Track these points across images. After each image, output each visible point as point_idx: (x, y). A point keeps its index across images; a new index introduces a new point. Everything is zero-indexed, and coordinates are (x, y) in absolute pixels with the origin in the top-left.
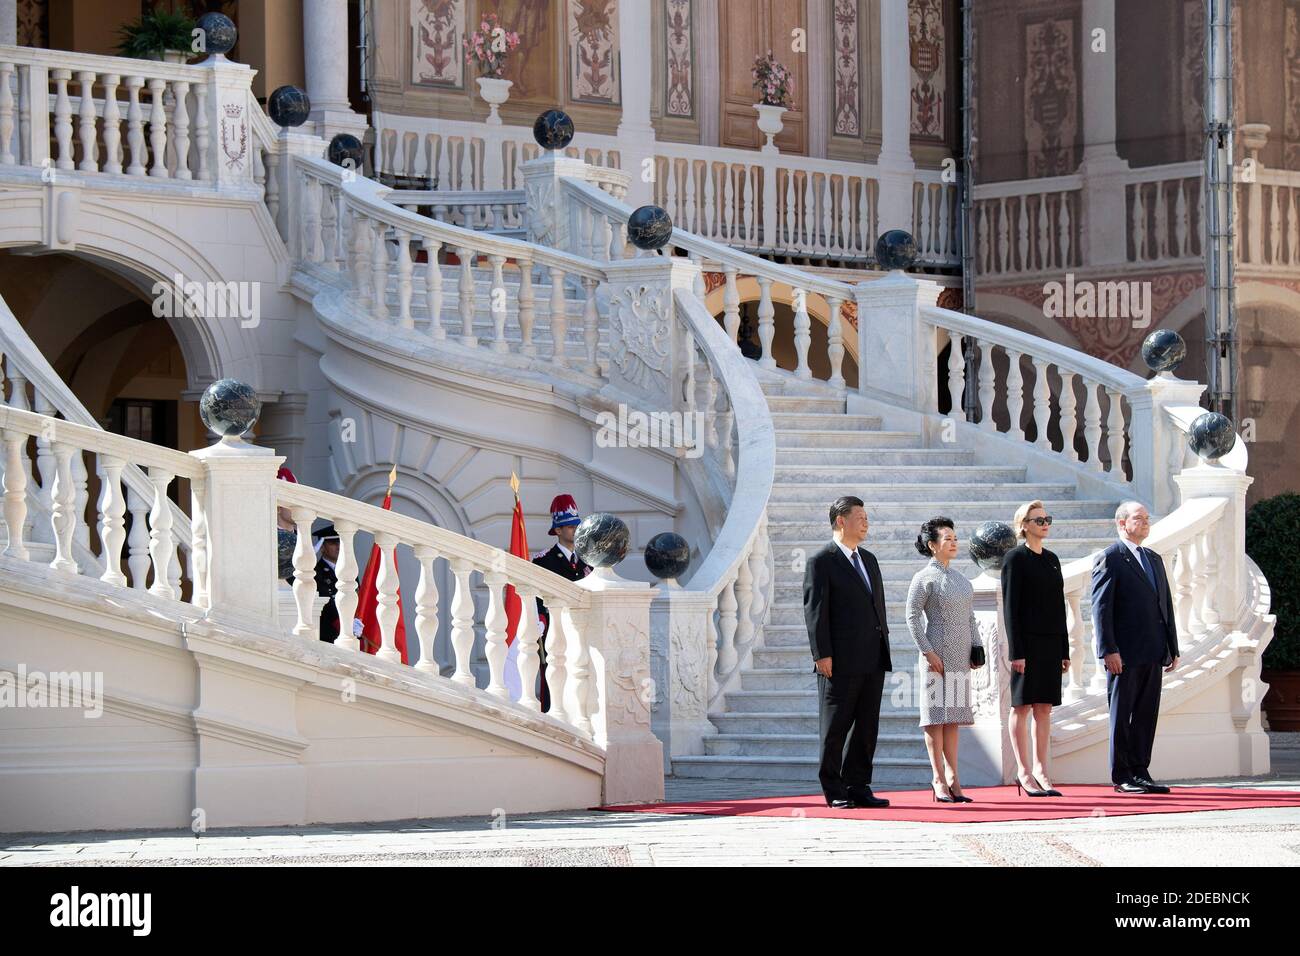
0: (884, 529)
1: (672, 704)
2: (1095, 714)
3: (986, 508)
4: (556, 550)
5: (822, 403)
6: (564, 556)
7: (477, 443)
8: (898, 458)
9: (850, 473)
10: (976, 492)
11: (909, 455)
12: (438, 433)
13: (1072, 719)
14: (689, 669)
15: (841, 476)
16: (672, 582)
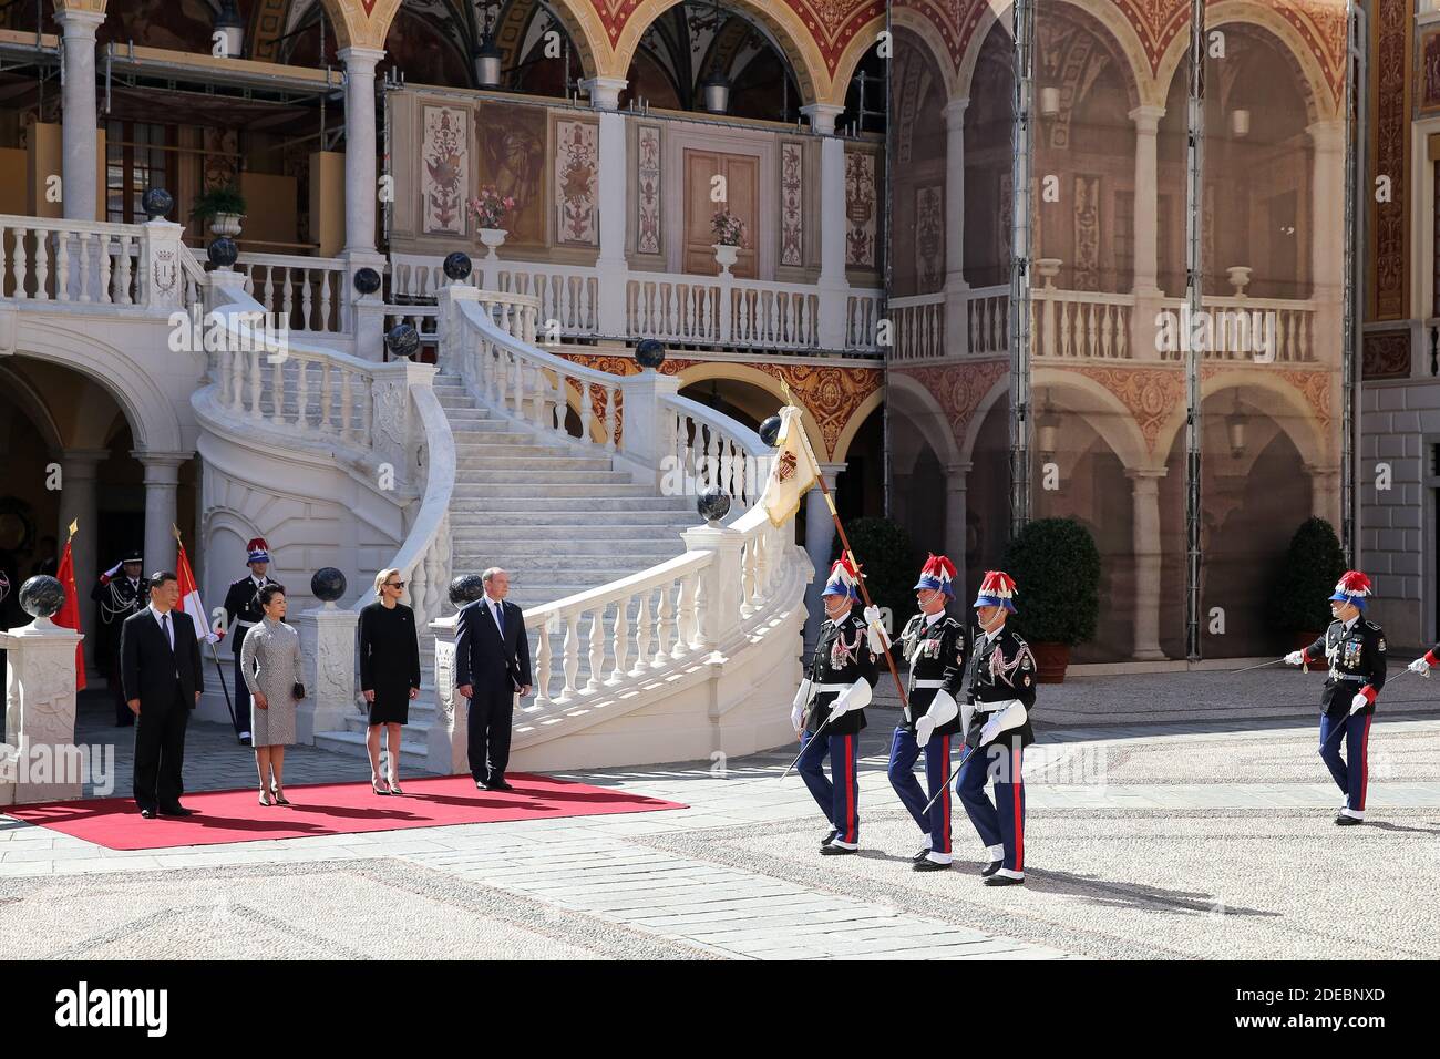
0: (549, 561)
1: (318, 693)
2: (549, 719)
3: (648, 544)
4: (250, 579)
5: (590, 462)
6: (254, 584)
7: (277, 494)
8: (616, 505)
9: (556, 517)
10: (653, 532)
11: (626, 502)
12: (251, 486)
13: (527, 723)
14: (334, 668)
15: (550, 519)
16: (330, 604)
